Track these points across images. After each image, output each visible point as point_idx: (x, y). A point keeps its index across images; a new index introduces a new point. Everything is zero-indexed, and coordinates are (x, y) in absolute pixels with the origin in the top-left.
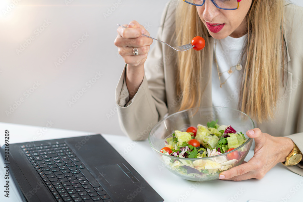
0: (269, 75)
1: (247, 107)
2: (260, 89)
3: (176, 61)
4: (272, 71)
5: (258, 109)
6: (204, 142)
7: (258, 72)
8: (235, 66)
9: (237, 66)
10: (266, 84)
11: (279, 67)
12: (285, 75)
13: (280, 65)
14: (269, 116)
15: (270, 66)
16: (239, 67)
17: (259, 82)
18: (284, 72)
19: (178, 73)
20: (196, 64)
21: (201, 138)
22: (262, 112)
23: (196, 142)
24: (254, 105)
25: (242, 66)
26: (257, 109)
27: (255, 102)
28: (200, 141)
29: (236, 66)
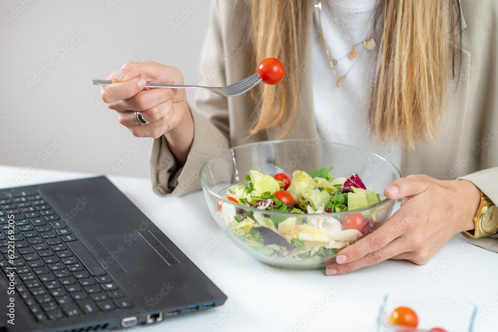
0: (428, 56)
1: (386, 118)
2: (411, 83)
3: (250, 35)
4: (434, 48)
5: (408, 122)
6: (303, 198)
7: (405, 53)
8: (362, 42)
9: (366, 41)
10: (422, 74)
11: (445, 42)
12: (457, 55)
13: (448, 36)
14: (429, 134)
15: (430, 39)
16: (369, 42)
17: (408, 71)
18: (456, 50)
19: (253, 56)
20: (287, 39)
21: (298, 192)
22: (414, 127)
23: (289, 196)
24: (400, 114)
25: (375, 40)
26: (405, 122)
27: (401, 108)
28: (295, 197)
29: (365, 43)
